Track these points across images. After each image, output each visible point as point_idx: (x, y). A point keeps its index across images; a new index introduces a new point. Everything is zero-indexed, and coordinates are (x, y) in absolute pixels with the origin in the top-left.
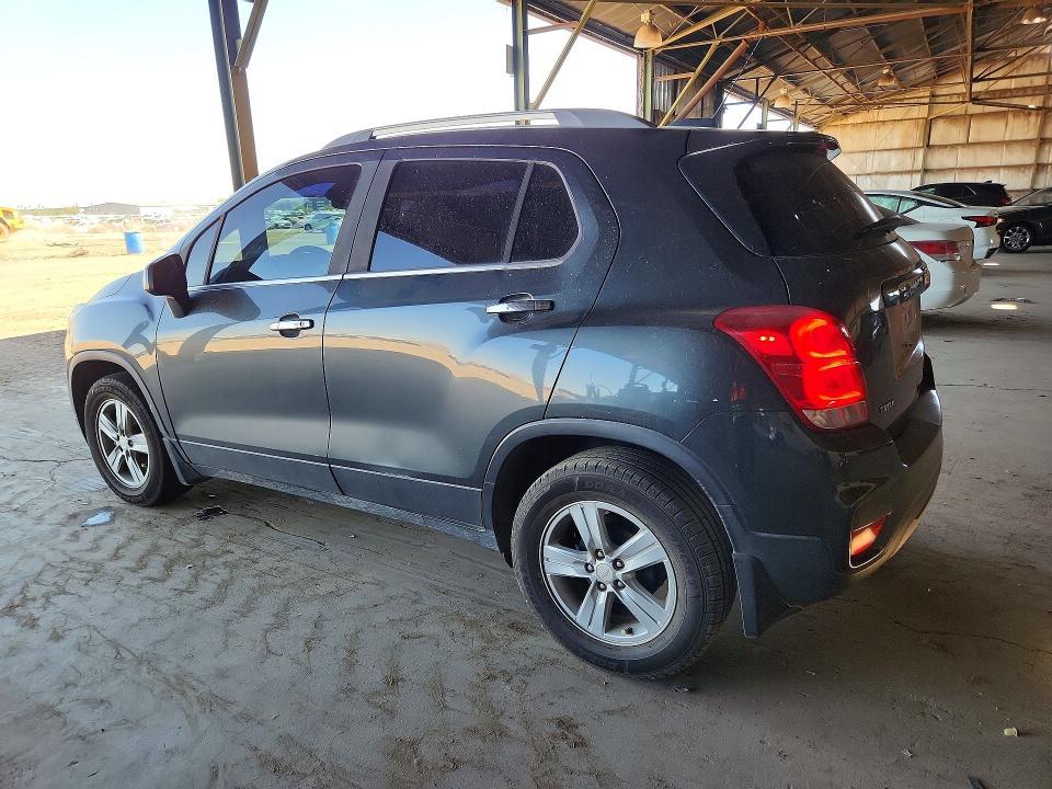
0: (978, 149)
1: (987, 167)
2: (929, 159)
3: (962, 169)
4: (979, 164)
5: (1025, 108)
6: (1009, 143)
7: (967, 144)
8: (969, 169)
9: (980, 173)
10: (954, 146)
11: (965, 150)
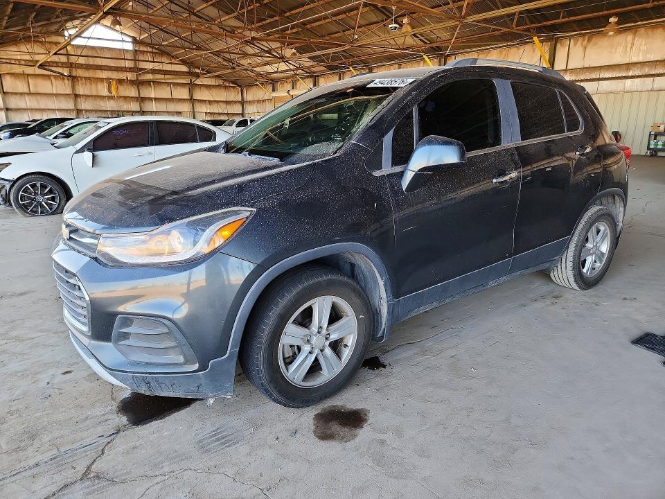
0: (39, 97)
1: (48, 109)
2: (7, 101)
3: (32, 109)
4: (42, 107)
5: (63, 74)
6: (57, 95)
7: (30, 94)
8: (36, 110)
9: (44, 113)
10: (21, 94)
11: (30, 97)
